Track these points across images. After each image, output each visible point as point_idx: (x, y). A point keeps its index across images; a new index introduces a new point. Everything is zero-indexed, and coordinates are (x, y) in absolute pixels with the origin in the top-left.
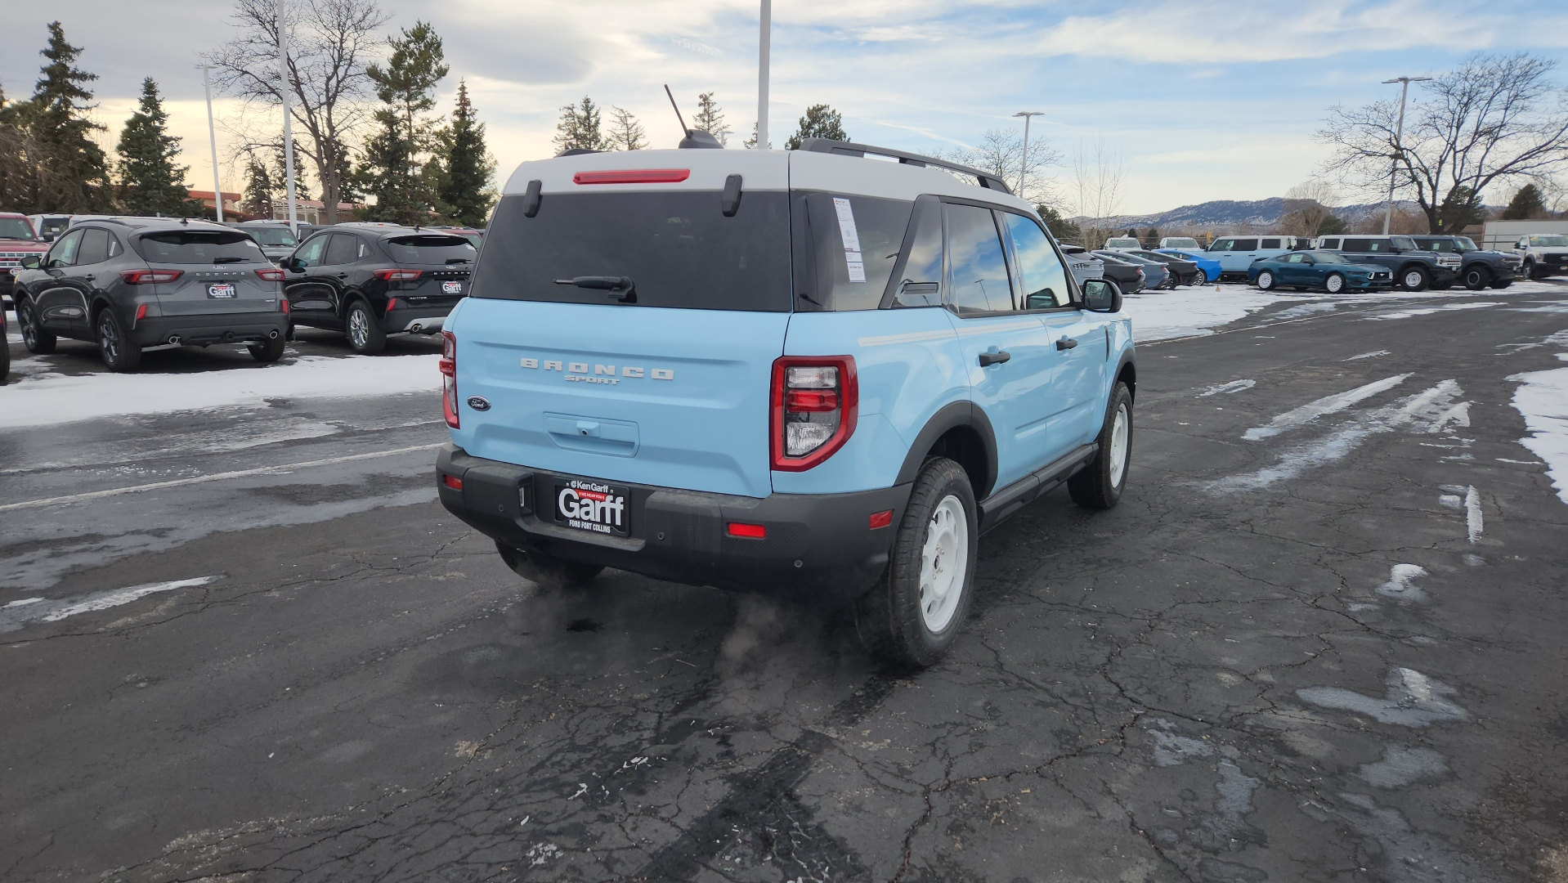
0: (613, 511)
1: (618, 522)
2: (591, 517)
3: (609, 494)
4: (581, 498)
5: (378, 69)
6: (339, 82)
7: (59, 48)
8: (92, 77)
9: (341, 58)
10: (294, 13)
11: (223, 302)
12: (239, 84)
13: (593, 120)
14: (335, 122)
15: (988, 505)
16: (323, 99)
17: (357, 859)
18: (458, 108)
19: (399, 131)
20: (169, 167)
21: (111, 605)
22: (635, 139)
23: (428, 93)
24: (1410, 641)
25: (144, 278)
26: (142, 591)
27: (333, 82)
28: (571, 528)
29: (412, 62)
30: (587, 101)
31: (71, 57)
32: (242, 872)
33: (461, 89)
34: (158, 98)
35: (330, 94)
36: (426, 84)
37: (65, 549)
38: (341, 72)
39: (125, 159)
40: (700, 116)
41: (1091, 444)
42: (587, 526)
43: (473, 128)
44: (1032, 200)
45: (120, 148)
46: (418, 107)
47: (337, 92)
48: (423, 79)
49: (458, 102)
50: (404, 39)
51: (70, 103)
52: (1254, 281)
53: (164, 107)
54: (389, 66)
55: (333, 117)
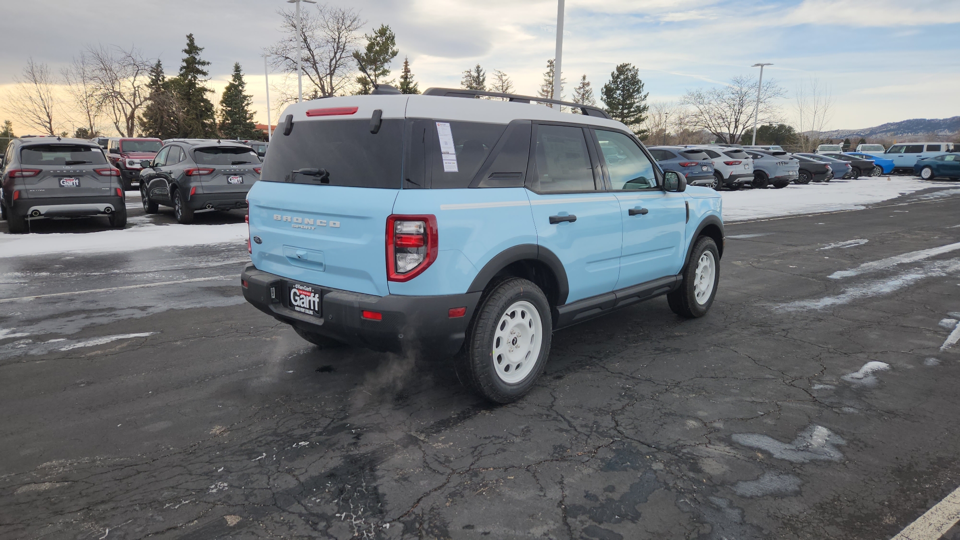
0: (314, 302)
1: (317, 309)
2: (305, 305)
3: (312, 292)
4: (300, 294)
5: (360, 53)
6: (336, 62)
7: (192, 48)
8: (208, 63)
9: (338, 48)
10: (314, 24)
11: (235, 186)
12: (283, 66)
13: (481, 78)
14: (334, 85)
15: (562, 310)
16: (328, 72)
17: (125, 481)
18: (403, 74)
19: (370, 89)
20: (246, 112)
21: (96, 344)
22: (507, 89)
23: (386, 66)
24: (839, 410)
25: (195, 173)
26: (114, 338)
27: (334, 62)
28: (296, 311)
29: (378, 48)
30: (478, 67)
31: (197, 53)
32: (66, 482)
33: (405, 63)
34: (241, 74)
35: (332, 69)
36: (386, 61)
37: (94, 314)
38: (338, 56)
39: (224, 108)
40: (548, 73)
41: (676, 276)
42: (303, 310)
43: (411, 86)
44: (764, 121)
45: (222, 102)
46: (380, 74)
47: (335, 67)
48: (384, 58)
49: (404, 71)
50: (374, 35)
51: (196, 77)
52: (918, 174)
53: (244, 79)
54: (365, 51)
55: (333, 81)
